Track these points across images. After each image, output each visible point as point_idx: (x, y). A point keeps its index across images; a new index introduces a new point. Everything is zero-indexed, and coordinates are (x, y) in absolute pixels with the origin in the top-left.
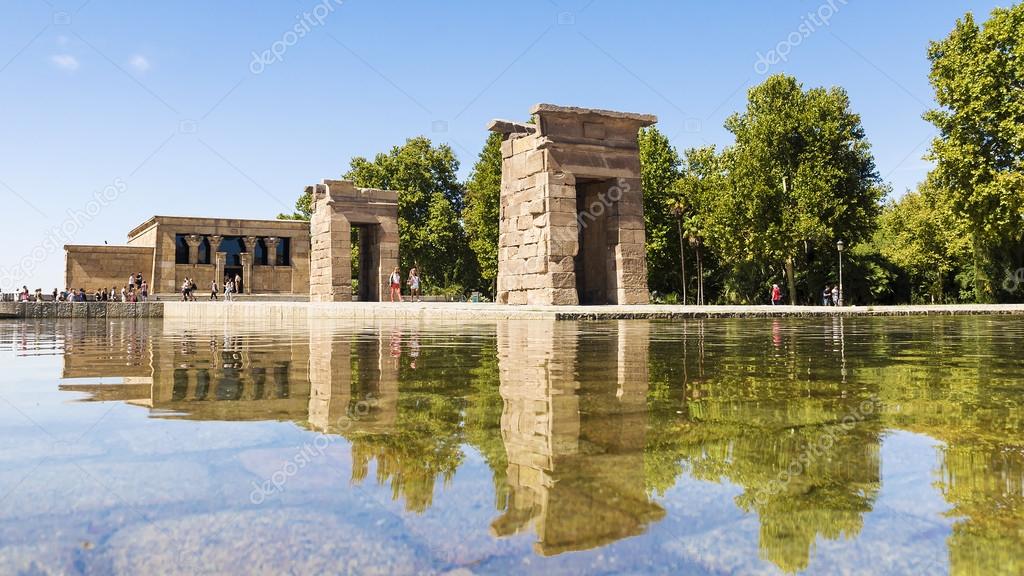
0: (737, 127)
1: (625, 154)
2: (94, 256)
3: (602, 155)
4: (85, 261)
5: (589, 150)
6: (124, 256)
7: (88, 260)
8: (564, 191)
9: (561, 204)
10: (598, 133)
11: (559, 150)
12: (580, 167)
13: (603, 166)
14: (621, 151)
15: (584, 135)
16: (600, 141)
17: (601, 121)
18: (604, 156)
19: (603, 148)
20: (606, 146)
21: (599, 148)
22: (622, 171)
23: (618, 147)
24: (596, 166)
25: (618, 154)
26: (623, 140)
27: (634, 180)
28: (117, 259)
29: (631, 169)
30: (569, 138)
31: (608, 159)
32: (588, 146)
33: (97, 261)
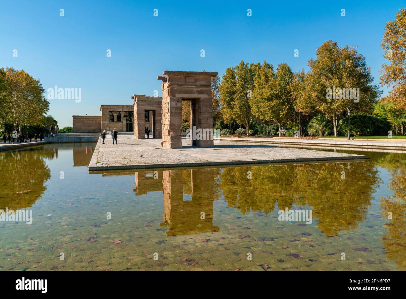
0: (312, 64)
1: (204, 89)
2: (82, 120)
3: (194, 89)
4: (79, 121)
5: (188, 87)
6: (92, 119)
7: (80, 121)
8: (176, 104)
9: (176, 109)
10: (193, 81)
11: (174, 88)
12: (184, 94)
13: (194, 93)
14: (202, 87)
15: (186, 82)
16: (193, 84)
17: (193, 75)
18: (195, 90)
19: (194, 86)
20: (196, 85)
21: (192, 86)
22: (203, 95)
23: (201, 86)
24: (191, 94)
25: (201, 89)
26: (204, 83)
27: (208, 98)
28: (89, 120)
29: (207, 94)
30: (179, 83)
31: (197, 91)
32: (187, 86)
33: (83, 121)
